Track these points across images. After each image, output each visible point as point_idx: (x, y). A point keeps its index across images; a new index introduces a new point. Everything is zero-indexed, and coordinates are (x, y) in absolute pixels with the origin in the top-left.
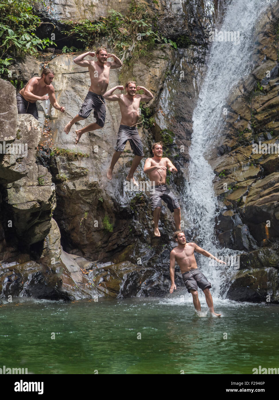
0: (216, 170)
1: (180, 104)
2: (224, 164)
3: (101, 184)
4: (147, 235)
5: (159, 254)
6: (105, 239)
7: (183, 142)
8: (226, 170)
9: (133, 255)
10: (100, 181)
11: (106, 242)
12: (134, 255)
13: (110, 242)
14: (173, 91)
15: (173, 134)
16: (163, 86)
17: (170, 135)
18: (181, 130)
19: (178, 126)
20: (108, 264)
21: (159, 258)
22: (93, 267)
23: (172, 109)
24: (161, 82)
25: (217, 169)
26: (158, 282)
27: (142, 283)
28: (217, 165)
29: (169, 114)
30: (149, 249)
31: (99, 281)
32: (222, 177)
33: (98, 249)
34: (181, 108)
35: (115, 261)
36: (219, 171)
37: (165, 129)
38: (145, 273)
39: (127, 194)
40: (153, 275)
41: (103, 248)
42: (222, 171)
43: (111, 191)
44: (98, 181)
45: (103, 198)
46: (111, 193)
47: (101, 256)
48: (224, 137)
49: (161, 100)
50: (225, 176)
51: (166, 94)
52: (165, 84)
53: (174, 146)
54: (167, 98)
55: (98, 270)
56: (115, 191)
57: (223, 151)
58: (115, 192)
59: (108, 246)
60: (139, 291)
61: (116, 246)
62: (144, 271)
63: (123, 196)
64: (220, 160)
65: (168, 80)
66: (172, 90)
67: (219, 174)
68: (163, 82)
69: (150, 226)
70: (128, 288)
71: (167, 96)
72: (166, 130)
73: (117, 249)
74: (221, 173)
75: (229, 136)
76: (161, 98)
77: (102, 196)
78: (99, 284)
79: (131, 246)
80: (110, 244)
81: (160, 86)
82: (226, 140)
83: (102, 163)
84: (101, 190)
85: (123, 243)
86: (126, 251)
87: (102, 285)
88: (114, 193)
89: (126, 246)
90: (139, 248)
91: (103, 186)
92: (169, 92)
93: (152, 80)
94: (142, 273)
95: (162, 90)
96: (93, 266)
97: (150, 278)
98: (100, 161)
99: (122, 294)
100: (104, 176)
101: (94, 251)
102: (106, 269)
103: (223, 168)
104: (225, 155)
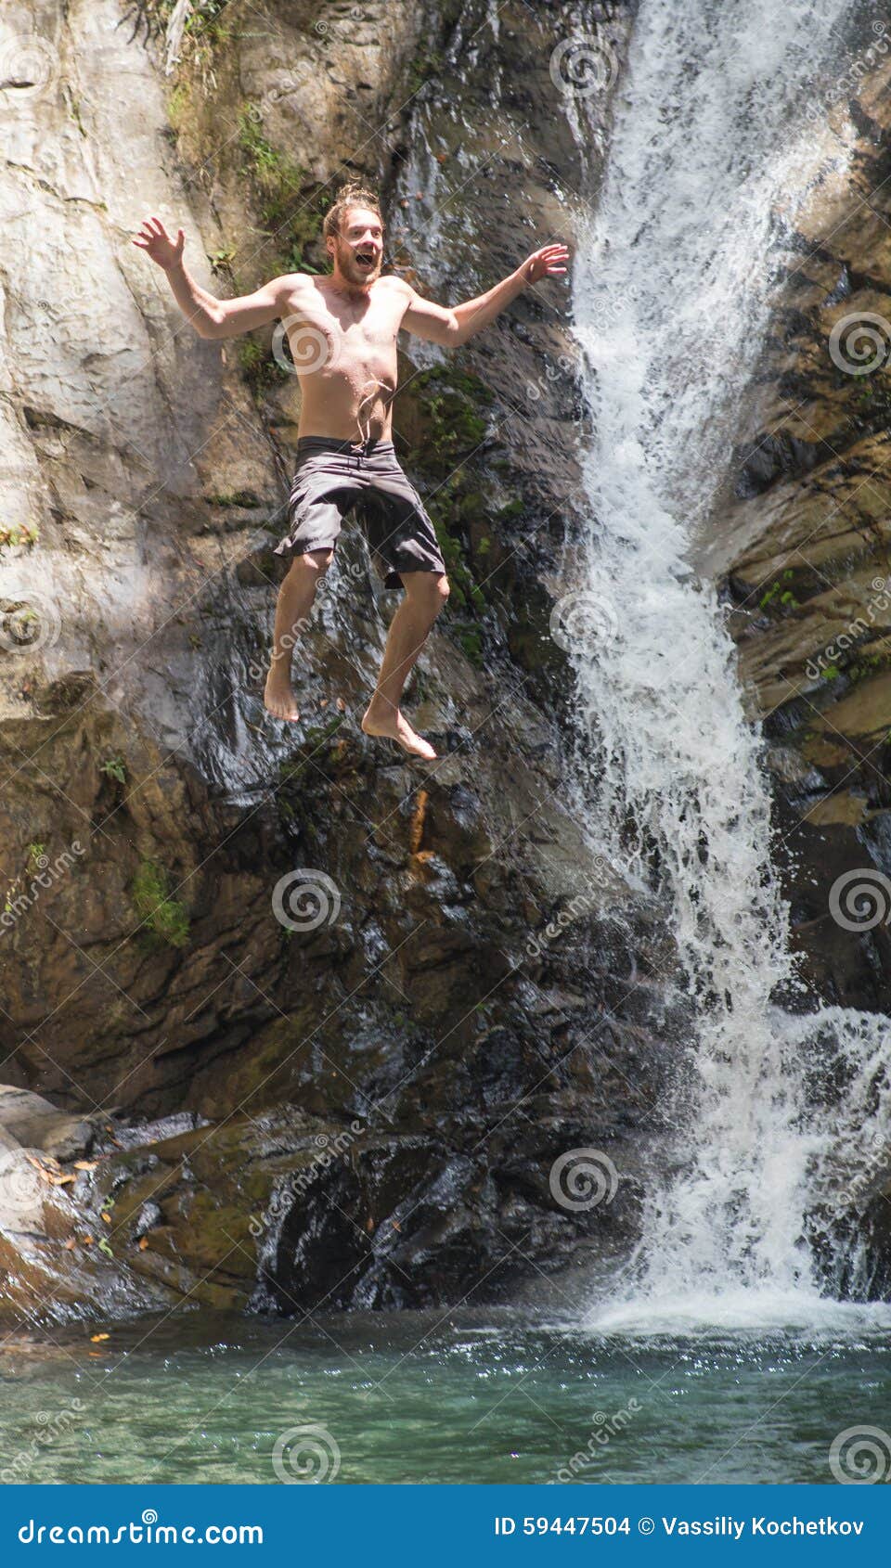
0: (741, 574)
1: (505, 229)
2: (784, 538)
3: (112, 685)
4: (381, 956)
5: (458, 1059)
6: (148, 986)
7: (539, 435)
8: (799, 570)
9: (310, 1071)
10: (103, 666)
11: (151, 1004)
12: (318, 1068)
13: (174, 1004)
14: (463, 158)
15: (483, 390)
16: (407, 134)
17: (466, 399)
18: (527, 371)
19: (506, 345)
20: (173, 1128)
21: (460, 1076)
22: (97, 1147)
23: (466, 256)
24: (393, 118)
25: (747, 565)
26: (468, 1216)
27: (377, 1226)
28: (745, 544)
29: (448, 283)
30: (398, 1030)
31: (135, 1224)
32: (775, 611)
33: (109, 1043)
34: (514, 247)
35: (210, 1104)
36: (760, 575)
37: (438, 364)
38: (388, 1168)
39: (254, 733)
40: (436, 1175)
41: (135, 1035)
42: (779, 575)
43: (166, 720)
44: (96, 670)
45: (122, 763)
46: (170, 731)
47: (129, 1080)
48: (767, 392)
49: (399, 213)
50: (794, 604)
51: (426, 180)
52: (413, 124)
53: (495, 457)
54: (430, 201)
55: (120, 1158)
56: (187, 718)
57: (767, 470)
58: (191, 727)
59: (168, 1024)
60: (364, 1269)
61: (210, 1023)
62: (384, 1154)
63: (234, 743)
64: (758, 519)
65: (431, 101)
66: (455, 153)
67: (761, 594)
68: (406, 117)
69: (395, 902)
70: (299, 1258)
71: (432, 190)
72: (444, 374)
73: (213, 1038)
74: (768, 587)
75: (794, 386)
76: (400, 203)
77: (119, 752)
78: (138, 1240)
79: (297, 1019)
80: (177, 1013)
81: (390, 141)
82: (785, 405)
83: (110, 571)
84: (111, 715)
85: (250, 1007)
86: (270, 1050)
87: (156, 1245)
88: (183, 732)
89: (270, 1020)
90: (342, 1026)
91: (119, 694)
92: (442, 169)
93: (344, 110)
94: (371, 1169)
95: (398, 157)
96: (94, 1138)
97: (420, 1195)
98: (98, 559)
99: (271, 1289)
100: (122, 640)
101: (91, 1057)
102: (168, 1154)
103: (779, 563)
104: (786, 490)
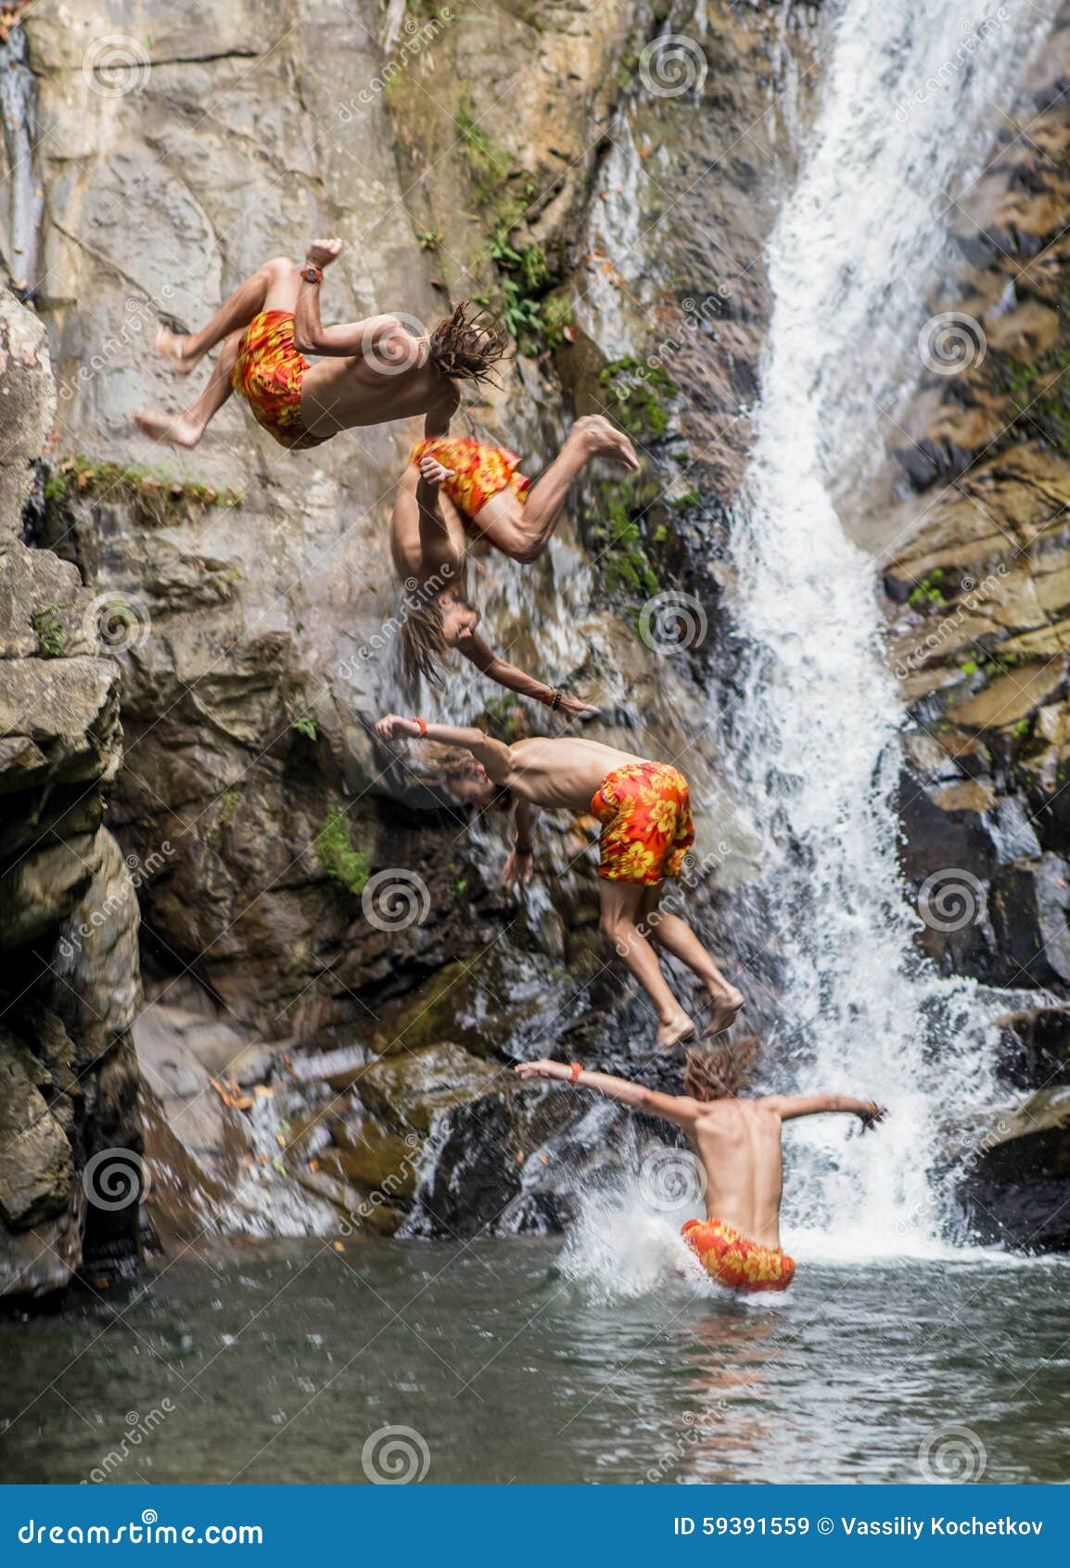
0: (894, 572)
1: (698, 226)
2: (936, 538)
3: (307, 646)
4: (545, 913)
5: (608, 1011)
6: (327, 930)
7: (719, 429)
8: (949, 570)
9: (474, 1015)
10: (299, 628)
11: (332, 946)
12: (481, 1013)
13: (354, 947)
14: (664, 156)
15: (668, 383)
16: (611, 128)
17: (651, 390)
18: (710, 366)
19: (693, 341)
20: (342, 1061)
21: (610, 1028)
22: (275, 1075)
23: (660, 253)
24: (600, 112)
25: (902, 562)
26: (608, 1154)
27: (526, 1158)
28: (900, 542)
29: (642, 277)
30: (556, 980)
31: (306, 1145)
32: (922, 608)
33: (293, 980)
34: (706, 245)
35: (381, 1040)
36: (909, 573)
37: (627, 357)
38: (540, 1105)
39: (437, 700)
40: (580, 1119)
41: (315, 973)
42: (927, 574)
43: (356, 683)
44: (293, 631)
45: (315, 720)
46: (359, 692)
47: (306, 1015)
48: (932, 398)
49: (600, 204)
50: (941, 603)
51: (627, 174)
52: (618, 117)
53: (676, 448)
54: (630, 195)
55: (299, 1087)
56: (375, 681)
57: (925, 473)
58: (378, 690)
59: (345, 967)
60: (512, 1197)
61: (385, 967)
62: (536, 1093)
63: (418, 706)
64: (915, 517)
65: (636, 95)
66: (657, 149)
67: (911, 591)
68: (612, 110)
69: (559, 865)
70: (454, 1184)
71: (633, 182)
72: (633, 365)
73: (389, 979)
74: (917, 586)
75: (957, 392)
76: (601, 196)
77: (311, 709)
78: (308, 1161)
79: (464, 967)
80: (355, 956)
81: (596, 132)
82: (945, 412)
83: (310, 537)
84: (305, 675)
85: (422, 953)
86: (439, 995)
87: (325, 1166)
88: (372, 694)
89: (438, 967)
90: (504, 976)
91: (313, 655)
92: (644, 165)
93: (553, 99)
94: (523, 1107)
95: (603, 148)
96: (273, 1067)
97: (567, 1132)
98: (299, 525)
99: (426, 1212)
100: (319, 603)
101: (273, 993)
102: (339, 1084)
103: (929, 562)
104: (940, 493)
